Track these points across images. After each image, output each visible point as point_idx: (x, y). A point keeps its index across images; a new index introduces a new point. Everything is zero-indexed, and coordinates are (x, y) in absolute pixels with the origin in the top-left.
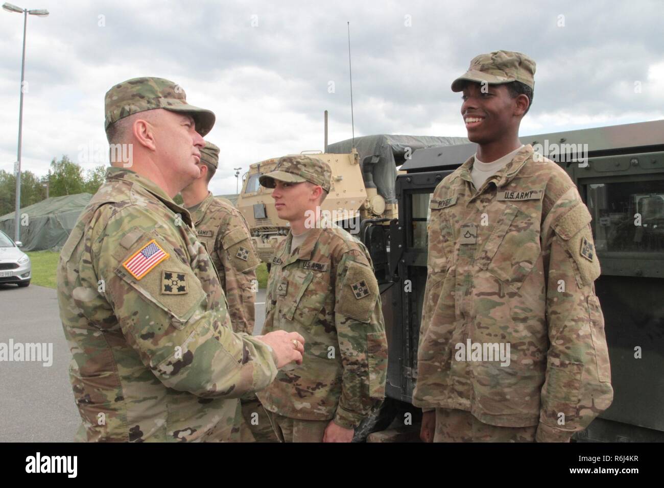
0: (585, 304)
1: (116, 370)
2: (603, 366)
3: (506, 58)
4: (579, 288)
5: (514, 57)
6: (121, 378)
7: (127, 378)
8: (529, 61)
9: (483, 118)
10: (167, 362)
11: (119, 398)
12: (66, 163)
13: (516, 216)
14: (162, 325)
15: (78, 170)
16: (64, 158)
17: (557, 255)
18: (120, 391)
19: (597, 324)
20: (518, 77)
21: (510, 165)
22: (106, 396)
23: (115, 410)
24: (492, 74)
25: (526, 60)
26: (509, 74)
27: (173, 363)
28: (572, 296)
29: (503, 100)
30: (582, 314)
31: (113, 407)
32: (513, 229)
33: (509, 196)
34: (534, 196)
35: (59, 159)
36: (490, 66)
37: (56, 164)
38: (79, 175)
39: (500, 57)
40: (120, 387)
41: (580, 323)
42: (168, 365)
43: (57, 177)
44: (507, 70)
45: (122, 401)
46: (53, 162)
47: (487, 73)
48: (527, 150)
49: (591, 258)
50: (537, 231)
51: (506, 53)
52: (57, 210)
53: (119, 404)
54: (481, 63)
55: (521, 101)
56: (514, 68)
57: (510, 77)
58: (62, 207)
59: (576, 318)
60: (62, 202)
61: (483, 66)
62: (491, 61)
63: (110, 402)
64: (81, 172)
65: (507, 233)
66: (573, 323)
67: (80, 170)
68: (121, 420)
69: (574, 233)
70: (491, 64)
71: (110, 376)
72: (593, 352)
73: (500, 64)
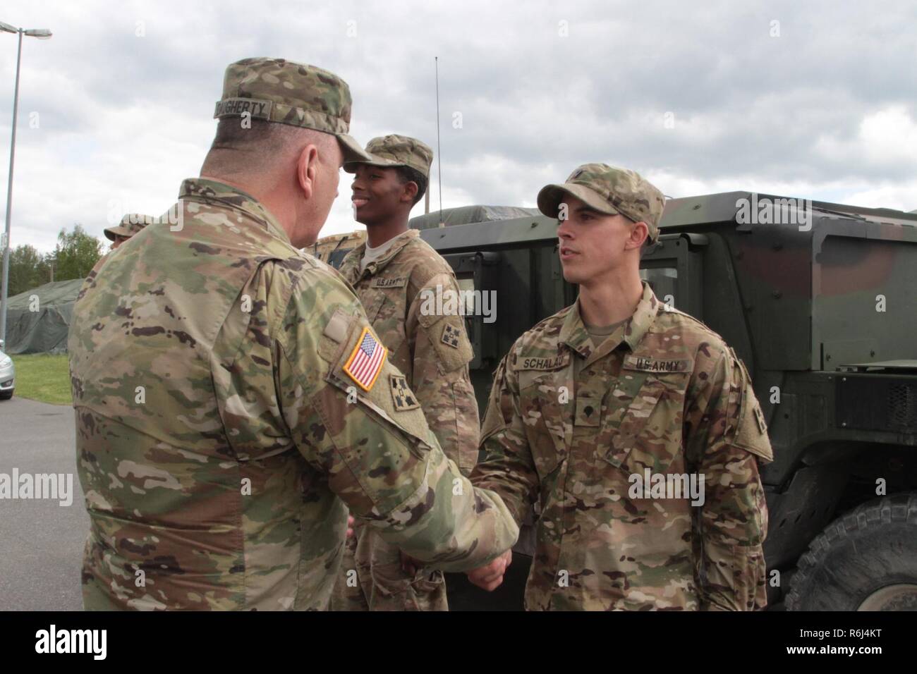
0: (450, 391)
1: (239, 523)
2: (468, 452)
3: (398, 141)
4: (441, 375)
5: (406, 142)
6: (246, 538)
7: (253, 537)
8: (423, 148)
9: (368, 199)
10: (404, 507)
11: (238, 568)
12: (80, 235)
13: (384, 304)
14: (401, 456)
15: (97, 245)
16: (77, 228)
17: (421, 344)
18: (240, 557)
19: (465, 410)
20: (409, 162)
21: (389, 251)
22: (216, 563)
23: (227, 585)
24: (382, 156)
25: (418, 146)
26: (399, 159)
27: (411, 508)
28: (432, 383)
29: (389, 183)
30: (444, 401)
31: (223, 580)
32: (381, 316)
33: (381, 283)
34: (399, 284)
35: (70, 231)
36: (382, 149)
37: (65, 236)
38: (97, 251)
39: (391, 140)
40: (241, 550)
41: (440, 410)
42: (404, 512)
43: (67, 255)
44: (398, 154)
45: (241, 573)
46: (62, 234)
47: (377, 155)
48: (408, 235)
49: (456, 345)
50: (400, 319)
51: (398, 137)
52: (58, 299)
53: (237, 576)
54: (374, 145)
55: (410, 188)
56: (405, 153)
57: (400, 161)
58: (64, 296)
59: (435, 405)
60: (68, 289)
61: (375, 148)
62: (383, 144)
63: (221, 572)
64: (100, 248)
65: (375, 320)
66: (432, 410)
67: (98, 246)
68: (236, 602)
69: (434, 321)
70: (382, 146)
71: (230, 533)
72: (456, 438)
73: (391, 148)
